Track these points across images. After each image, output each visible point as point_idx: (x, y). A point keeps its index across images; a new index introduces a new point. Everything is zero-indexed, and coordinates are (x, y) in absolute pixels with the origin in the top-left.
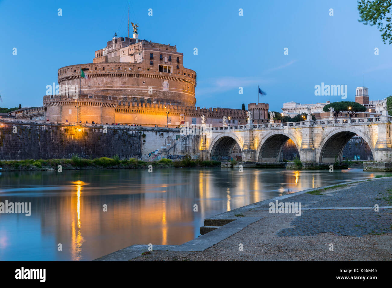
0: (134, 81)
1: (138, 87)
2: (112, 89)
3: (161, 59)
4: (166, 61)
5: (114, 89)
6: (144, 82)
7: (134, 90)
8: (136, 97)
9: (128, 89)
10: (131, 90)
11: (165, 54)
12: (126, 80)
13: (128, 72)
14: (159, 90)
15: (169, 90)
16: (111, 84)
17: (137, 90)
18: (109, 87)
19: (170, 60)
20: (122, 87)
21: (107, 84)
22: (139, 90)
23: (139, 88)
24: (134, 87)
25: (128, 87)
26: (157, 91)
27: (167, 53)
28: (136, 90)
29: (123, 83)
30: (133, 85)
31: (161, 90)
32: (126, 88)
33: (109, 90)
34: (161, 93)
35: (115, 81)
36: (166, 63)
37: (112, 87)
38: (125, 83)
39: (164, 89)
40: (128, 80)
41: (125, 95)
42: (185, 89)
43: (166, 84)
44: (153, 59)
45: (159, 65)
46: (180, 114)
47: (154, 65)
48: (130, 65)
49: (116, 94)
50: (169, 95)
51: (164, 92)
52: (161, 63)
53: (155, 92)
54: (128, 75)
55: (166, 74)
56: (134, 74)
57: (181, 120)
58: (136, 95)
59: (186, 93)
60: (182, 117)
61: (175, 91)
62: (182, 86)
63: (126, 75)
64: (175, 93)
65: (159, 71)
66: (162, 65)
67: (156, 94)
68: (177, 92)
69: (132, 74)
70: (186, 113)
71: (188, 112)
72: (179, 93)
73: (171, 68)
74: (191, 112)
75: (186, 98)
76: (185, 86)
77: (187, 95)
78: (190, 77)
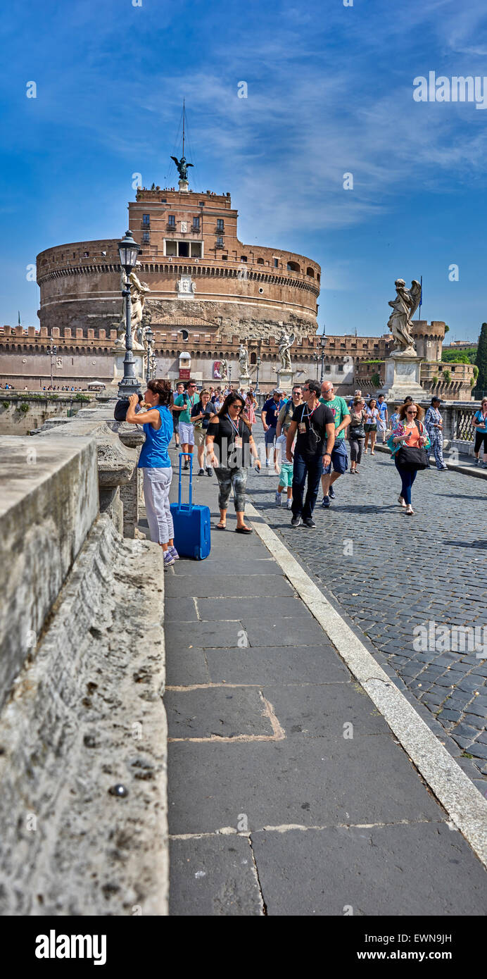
0: (112, 282)
1: (120, 294)
2: (76, 300)
3: (171, 229)
4: (185, 232)
5: (79, 300)
7: (112, 300)
8: (115, 315)
9: (101, 299)
10: (106, 301)
11: (183, 214)
12: (98, 279)
13: (99, 262)
14: (166, 299)
15: (195, 298)
16: (74, 290)
18: (72, 297)
19: (195, 230)
20: (90, 296)
21: (69, 291)
24: (112, 295)
25: (102, 295)
26: (161, 301)
27: (190, 212)
28: (114, 300)
29: (93, 286)
30: (110, 290)
31: (172, 299)
32: (97, 297)
33: (71, 302)
34: (174, 306)
35: (81, 282)
36: (184, 234)
37: (75, 297)
38: (96, 286)
39: (180, 297)
40: (102, 279)
41: (94, 313)
42: (246, 293)
43: (185, 283)
44: (149, 227)
45: (164, 241)
46: (179, 353)
47: (153, 243)
48: (102, 244)
49: (80, 311)
50: (195, 308)
51: (179, 301)
52: (171, 237)
53: (157, 302)
54: (99, 269)
55: (183, 262)
56: (111, 266)
57: (181, 367)
58: (115, 310)
59: (250, 302)
60: (185, 360)
61: (214, 299)
62: (235, 286)
63: (95, 269)
64: (213, 304)
65: (165, 254)
66: (175, 240)
67: (160, 307)
68: (220, 301)
69: (107, 266)
70: (196, 352)
71: (202, 347)
72: (225, 304)
73: (200, 245)
74: (213, 347)
75: (248, 315)
76: (247, 286)
77: (254, 307)
78: (262, 266)
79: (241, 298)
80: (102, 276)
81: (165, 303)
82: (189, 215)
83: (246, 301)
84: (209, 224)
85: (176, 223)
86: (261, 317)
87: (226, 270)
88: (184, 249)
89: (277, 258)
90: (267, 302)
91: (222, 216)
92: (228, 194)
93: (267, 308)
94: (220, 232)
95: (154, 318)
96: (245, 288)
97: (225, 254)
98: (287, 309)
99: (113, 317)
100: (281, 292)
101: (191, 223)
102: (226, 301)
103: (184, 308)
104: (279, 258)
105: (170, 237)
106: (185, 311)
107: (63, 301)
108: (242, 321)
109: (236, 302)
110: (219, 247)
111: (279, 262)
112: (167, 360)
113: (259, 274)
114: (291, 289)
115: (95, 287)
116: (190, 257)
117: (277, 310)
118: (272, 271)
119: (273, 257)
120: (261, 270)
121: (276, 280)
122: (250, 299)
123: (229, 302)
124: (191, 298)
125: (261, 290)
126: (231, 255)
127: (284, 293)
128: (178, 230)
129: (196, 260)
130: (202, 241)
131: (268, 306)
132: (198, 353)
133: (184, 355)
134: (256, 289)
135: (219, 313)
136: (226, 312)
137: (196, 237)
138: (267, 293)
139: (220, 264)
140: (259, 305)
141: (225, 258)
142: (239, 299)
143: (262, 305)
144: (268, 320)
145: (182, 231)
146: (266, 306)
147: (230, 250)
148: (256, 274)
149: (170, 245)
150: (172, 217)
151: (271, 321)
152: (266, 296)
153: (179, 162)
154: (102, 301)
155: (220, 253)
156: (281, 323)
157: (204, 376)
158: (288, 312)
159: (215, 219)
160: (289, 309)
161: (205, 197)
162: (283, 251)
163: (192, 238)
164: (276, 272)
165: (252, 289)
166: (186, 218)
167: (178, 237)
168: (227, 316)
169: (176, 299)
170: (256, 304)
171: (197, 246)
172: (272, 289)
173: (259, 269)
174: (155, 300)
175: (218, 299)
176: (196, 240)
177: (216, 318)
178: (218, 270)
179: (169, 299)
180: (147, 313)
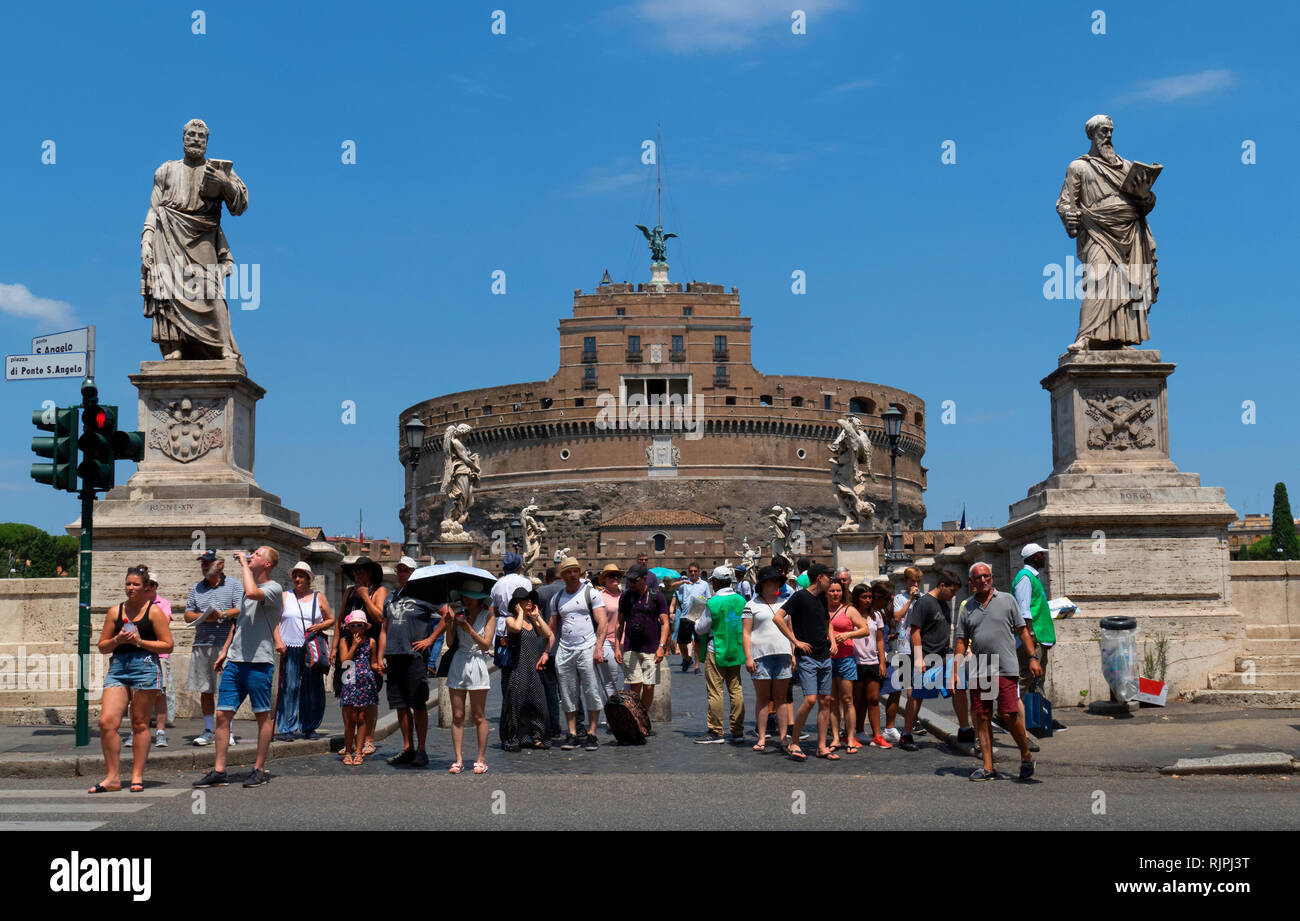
1: (547, 476)
3: (634, 358)
4: (659, 361)
6: (566, 454)
10: (521, 489)
11: (653, 331)
12: (508, 451)
13: (509, 422)
14: (628, 479)
15: (681, 475)
17: (542, 489)
19: (676, 358)
20: (494, 482)
22: (548, 488)
23: (549, 478)
25: (514, 479)
26: (619, 484)
27: (665, 327)
30: (529, 468)
31: (638, 479)
32: (508, 483)
34: (641, 491)
36: (656, 366)
38: (504, 462)
39: (653, 475)
40: (513, 451)
41: (502, 511)
42: (774, 460)
43: (661, 450)
44: (595, 358)
45: (623, 378)
47: (601, 383)
48: (514, 392)
50: (680, 492)
51: (652, 483)
52: (634, 371)
53: (611, 487)
54: (510, 434)
56: (529, 428)
59: (782, 476)
61: (715, 475)
62: (751, 449)
63: (503, 436)
64: (712, 482)
66: (641, 377)
67: (615, 494)
68: (725, 478)
69: (522, 429)
72: (735, 482)
73: (685, 381)
76: (774, 448)
77: (790, 484)
78: (801, 410)
79: (765, 470)
80: (514, 445)
81: (624, 487)
82: (665, 332)
83: (775, 475)
84: (701, 345)
85: (643, 347)
86: (804, 501)
87: (735, 422)
89: (828, 393)
90: (814, 474)
91: (723, 329)
92: (734, 290)
93: (814, 485)
94: (720, 356)
95: (606, 516)
96: (770, 451)
97: (731, 393)
101: (670, 346)
102: (737, 478)
103: (660, 495)
104: (833, 394)
105: (632, 372)
106: (663, 499)
109: (755, 477)
110: (721, 382)
111: (834, 400)
113: (797, 425)
115: (503, 465)
118: (822, 417)
119: (821, 392)
120: (800, 416)
122: (781, 472)
123: (742, 478)
124: (673, 475)
125: (801, 453)
126: (742, 395)
128: (646, 360)
130: (688, 374)
131: (816, 481)
134: (792, 452)
135: (724, 500)
136: (739, 497)
137: (677, 368)
138: (814, 458)
139: (722, 413)
140: (799, 479)
141: (731, 401)
142: (760, 472)
143: (806, 480)
144: (817, 506)
145: (653, 361)
146: (811, 480)
147: (740, 387)
148: (790, 425)
149: (633, 385)
150: (635, 338)
151: (823, 509)
152: (810, 464)
154: (515, 490)
155: (722, 393)
159: (711, 335)
162: (839, 381)
163: (671, 370)
164: (828, 419)
165: (785, 451)
166: (659, 338)
167: (646, 372)
168: (740, 503)
169: (646, 478)
170: (793, 479)
171: (680, 383)
173: (794, 416)
174: (607, 483)
175: (721, 475)
176: (678, 374)
177: (718, 508)
178: (719, 422)
179: (634, 479)
180: (595, 507)
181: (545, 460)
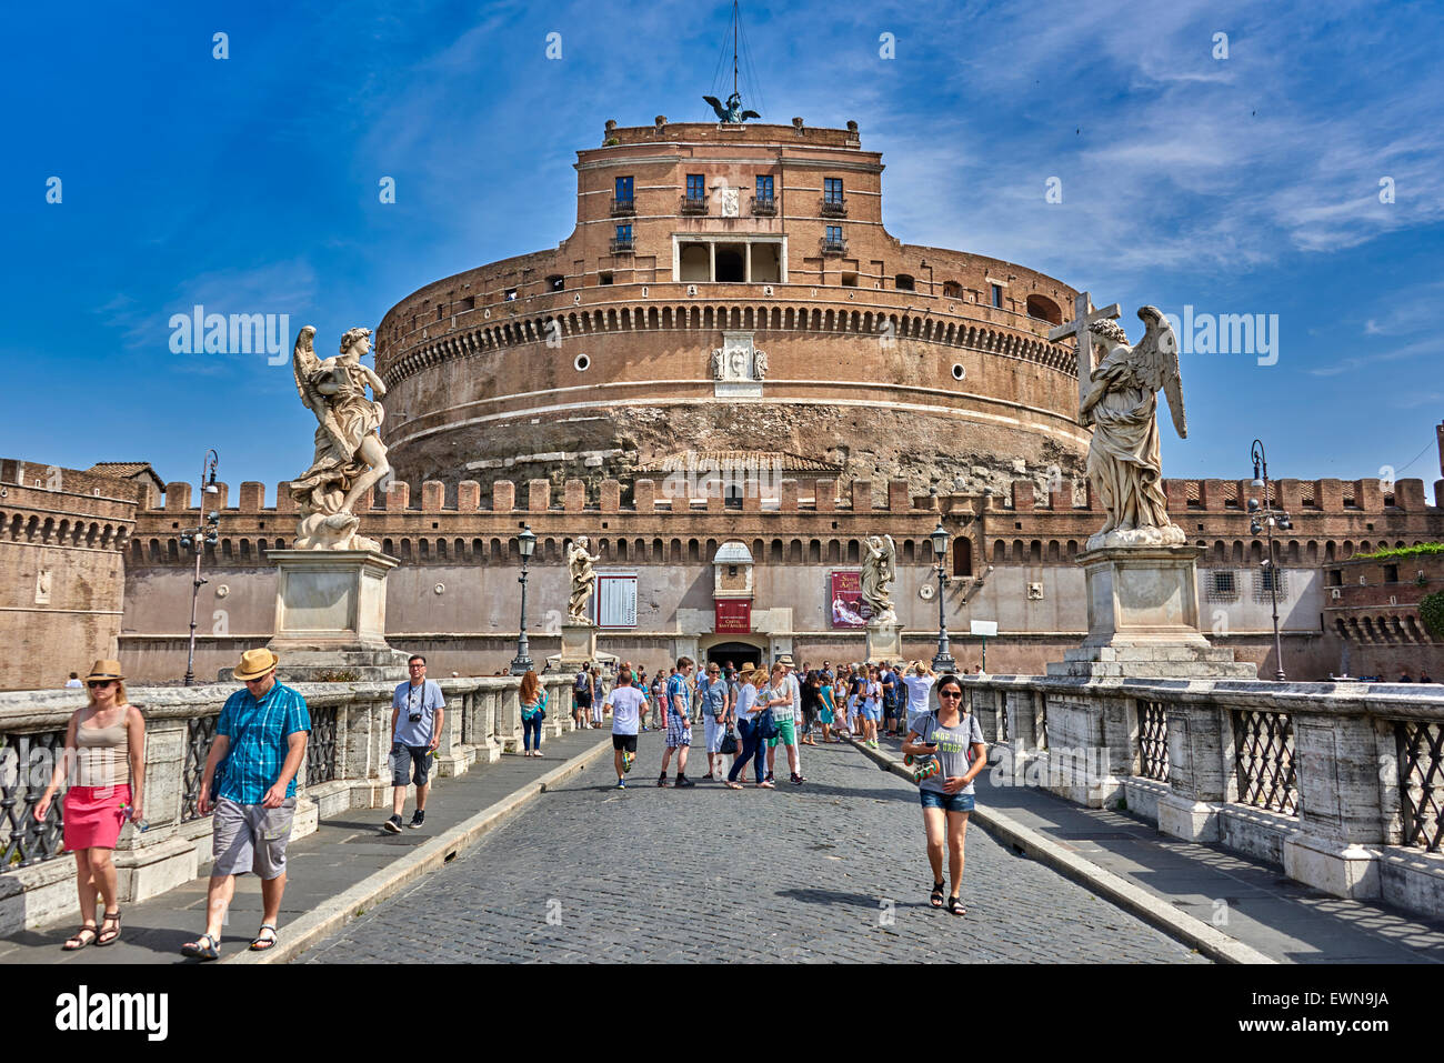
0: (529, 366)
1: (552, 399)
2: (440, 428)
3: (695, 208)
4: (735, 214)
5: (451, 426)
6: (583, 363)
7: (531, 417)
8: (537, 457)
9: (503, 415)
10: (513, 421)
11: (725, 167)
12: (497, 364)
13: (500, 318)
14: (682, 402)
15: (766, 395)
16: (438, 403)
17: (545, 418)
18: (432, 421)
19: (763, 209)
20: (475, 411)
21: (426, 406)
22: (555, 415)
23: (555, 403)
24: (531, 403)
25: (505, 406)
26: (667, 409)
28: (536, 417)
29: (483, 384)
30: (525, 388)
31: (699, 401)
32: (492, 412)
33: (429, 437)
34: (703, 421)
35: (453, 380)
36: (730, 221)
37: (440, 420)
38: (491, 382)
39: (723, 395)
40: (504, 364)
41: (484, 456)
42: (916, 377)
43: (736, 355)
44: (632, 208)
45: (675, 241)
46: (713, 546)
47: (641, 248)
48: (506, 271)
49: (450, 455)
50: (767, 423)
51: (720, 407)
52: (694, 229)
53: (654, 413)
54: (498, 336)
55: (730, 294)
56: (528, 323)
57: (720, 592)
58: (538, 444)
59: (929, 403)
60: (733, 569)
61: (823, 398)
62: (881, 359)
63: (490, 338)
64: (818, 409)
65: (676, 277)
66: (704, 239)
67: (663, 426)
68: (839, 402)
69: (517, 325)
70: (768, 541)
71: (788, 524)
72: (855, 409)
73: (776, 248)
74: (824, 525)
75: (924, 441)
76: (917, 358)
77: (940, 416)
78: (957, 303)
79: (903, 393)
80: (506, 355)
81: (677, 415)
82: (745, 170)
83: (918, 401)
84: (801, 193)
85: (708, 192)
86: (963, 446)
87: (856, 315)
88: (730, 264)
89: (998, 282)
90: (978, 403)
91: (839, 169)
92: (852, 125)
93: (976, 420)
94: (833, 211)
95: (645, 458)
96: (911, 364)
97: (849, 269)
98: (1035, 426)
99: (533, 463)
100: (1014, 379)
101: (752, 192)
102: (858, 403)
103: (734, 427)
104: (1005, 284)
105: (691, 231)
106: (738, 434)
107: (412, 437)
108: (908, 459)
109: (887, 403)
110: (833, 250)
111: (1005, 294)
112: (674, 570)
113: (952, 326)
114: (1041, 371)
115: (489, 385)
116: (749, 280)
117: (1008, 428)
118: (988, 315)
119: (988, 280)
120: (956, 312)
121: (1000, 342)
122: (928, 396)
123: (867, 403)
124: (755, 395)
125: (958, 371)
126: (867, 272)
127: (1022, 380)
128: (713, 212)
129: (768, 290)
130: (782, 235)
131: (980, 415)
132: (777, 544)
133: (729, 552)
134: (943, 365)
135: (838, 436)
136: (862, 433)
137: (764, 226)
138: (977, 378)
139: (836, 299)
140: (956, 411)
141: (849, 281)
142: (896, 396)
143: (964, 412)
144: (982, 454)
145: (725, 214)
146: (975, 414)
147: (864, 260)
148: (940, 324)
149: (692, 254)
150: (697, 180)
151: (991, 459)
152: (972, 386)
153: (725, 108)
154: (504, 421)
155: (835, 268)
156: (1020, 466)
157: (797, 620)
158: (1037, 433)
159: (818, 176)
160: (1041, 427)
161: (789, 133)
162: (1014, 266)
163: (754, 230)
164: (999, 321)
165: (933, 366)
166: (736, 178)
167: (712, 232)
168: (863, 443)
169: (711, 400)
170: (945, 410)
171: (769, 255)
172: (990, 367)
173: (946, 310)
174: (648, 406)
175: (832, 397)
176: (764, 235)
177: (829, 450)
178: (830, 313)
179: (691, 401)
180: (627, 446)
181: (551, 373)
